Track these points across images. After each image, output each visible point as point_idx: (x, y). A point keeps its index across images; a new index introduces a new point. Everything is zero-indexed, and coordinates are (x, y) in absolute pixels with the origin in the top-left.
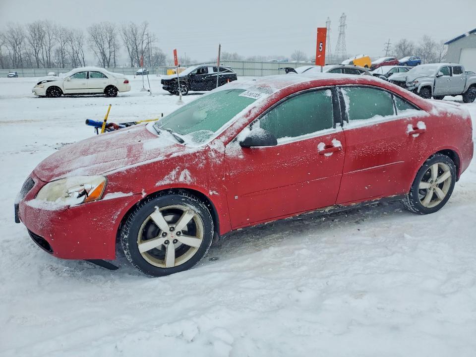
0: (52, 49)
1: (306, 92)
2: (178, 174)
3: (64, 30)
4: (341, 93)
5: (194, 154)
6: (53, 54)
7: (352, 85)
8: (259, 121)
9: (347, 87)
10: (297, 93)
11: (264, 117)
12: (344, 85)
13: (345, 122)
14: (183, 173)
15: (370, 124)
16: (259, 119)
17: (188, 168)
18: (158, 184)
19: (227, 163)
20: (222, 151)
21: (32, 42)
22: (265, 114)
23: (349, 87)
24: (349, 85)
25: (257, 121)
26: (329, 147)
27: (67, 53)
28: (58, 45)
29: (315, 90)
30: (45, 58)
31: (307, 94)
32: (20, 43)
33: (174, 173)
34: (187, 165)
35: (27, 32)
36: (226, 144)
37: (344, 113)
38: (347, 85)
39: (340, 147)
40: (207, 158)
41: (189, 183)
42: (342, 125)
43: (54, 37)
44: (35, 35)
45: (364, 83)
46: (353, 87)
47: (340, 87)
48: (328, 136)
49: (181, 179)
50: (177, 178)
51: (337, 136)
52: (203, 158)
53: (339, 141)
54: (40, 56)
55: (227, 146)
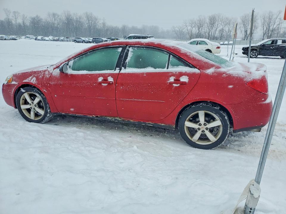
0: (217, 29)
1: (106, 48)
2: (32, 78)
3: (227, 18)
4: (128, 51)
5: (40, 71)
6: (217, 32)
7: (140, 46)
8: (73, 60)
9: (135, 47)
10: (100, 48)
11: (77, 59)
12: (134, 46)
13: (123, 68)
14: (33, 78)
15: (140, 72)
16: (74, 59)
17: (36, 77)
18: (24, 81)
19: (51, 77)
20: (51, 72)
21: (209, 25)
22: (77, 57)
23: (137, 47)
24: (138, 46)
25: (72, 60)
26: (105, 80)
27: (224, 32)
28: (220, 27)
29: (111, 47)
30: (213, 34)
31: (106, 49)
32: (202, 27)
33: (30, 78)
34: (36, 75)
35: (208, 21)
36: (54, 69)
37: (124, 62)
38: (136, 46)
39: (112, 82)
40: (44, 74)
41: (34, 83)
42: (120, 70)
43: (220, 23)
44: (211, 22)
45: (149, 45)
46: (140, 47)
47: (130, 47)
48: (107, 74)
49: (32, 81)
50: (31, 80)
51: (112, 75)
52: (43, 73)
53: (112, 78)
54: (210, 34)
55: (55, 70)
